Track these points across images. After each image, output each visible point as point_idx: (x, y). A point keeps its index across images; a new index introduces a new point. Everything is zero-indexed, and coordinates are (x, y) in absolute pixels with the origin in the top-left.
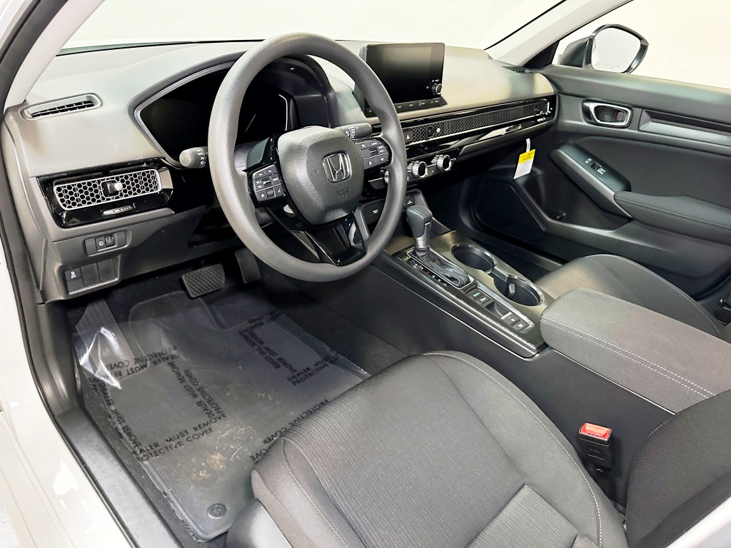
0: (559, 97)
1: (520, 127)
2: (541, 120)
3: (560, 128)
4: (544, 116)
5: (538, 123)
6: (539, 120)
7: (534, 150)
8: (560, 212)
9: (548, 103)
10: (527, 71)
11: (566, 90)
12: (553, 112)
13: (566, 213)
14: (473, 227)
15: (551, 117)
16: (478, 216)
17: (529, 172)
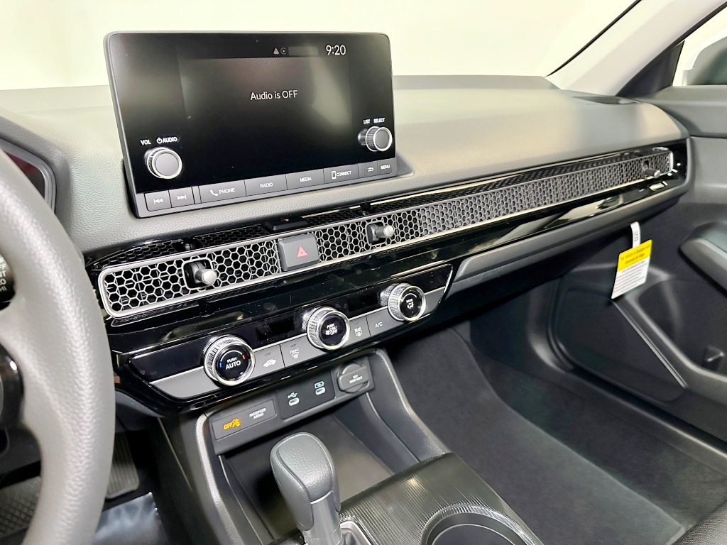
0: (692, 141)
1: (621, 202)
2: (659, 186)
3: (697, 199)
4: (665, 178)
5: (652, 193)
6: (653, 187)
7: (649, 242)
8: (711, 348)
9: (671, 155)
10: (623, 101)
11: (704, 129)
12: (682, 171)
13: (724, 352)
14: (558, 365)
15: (679, 179)
16: (562, 347)
17: (643, 281)
